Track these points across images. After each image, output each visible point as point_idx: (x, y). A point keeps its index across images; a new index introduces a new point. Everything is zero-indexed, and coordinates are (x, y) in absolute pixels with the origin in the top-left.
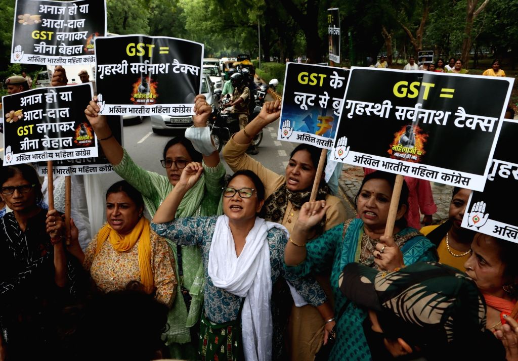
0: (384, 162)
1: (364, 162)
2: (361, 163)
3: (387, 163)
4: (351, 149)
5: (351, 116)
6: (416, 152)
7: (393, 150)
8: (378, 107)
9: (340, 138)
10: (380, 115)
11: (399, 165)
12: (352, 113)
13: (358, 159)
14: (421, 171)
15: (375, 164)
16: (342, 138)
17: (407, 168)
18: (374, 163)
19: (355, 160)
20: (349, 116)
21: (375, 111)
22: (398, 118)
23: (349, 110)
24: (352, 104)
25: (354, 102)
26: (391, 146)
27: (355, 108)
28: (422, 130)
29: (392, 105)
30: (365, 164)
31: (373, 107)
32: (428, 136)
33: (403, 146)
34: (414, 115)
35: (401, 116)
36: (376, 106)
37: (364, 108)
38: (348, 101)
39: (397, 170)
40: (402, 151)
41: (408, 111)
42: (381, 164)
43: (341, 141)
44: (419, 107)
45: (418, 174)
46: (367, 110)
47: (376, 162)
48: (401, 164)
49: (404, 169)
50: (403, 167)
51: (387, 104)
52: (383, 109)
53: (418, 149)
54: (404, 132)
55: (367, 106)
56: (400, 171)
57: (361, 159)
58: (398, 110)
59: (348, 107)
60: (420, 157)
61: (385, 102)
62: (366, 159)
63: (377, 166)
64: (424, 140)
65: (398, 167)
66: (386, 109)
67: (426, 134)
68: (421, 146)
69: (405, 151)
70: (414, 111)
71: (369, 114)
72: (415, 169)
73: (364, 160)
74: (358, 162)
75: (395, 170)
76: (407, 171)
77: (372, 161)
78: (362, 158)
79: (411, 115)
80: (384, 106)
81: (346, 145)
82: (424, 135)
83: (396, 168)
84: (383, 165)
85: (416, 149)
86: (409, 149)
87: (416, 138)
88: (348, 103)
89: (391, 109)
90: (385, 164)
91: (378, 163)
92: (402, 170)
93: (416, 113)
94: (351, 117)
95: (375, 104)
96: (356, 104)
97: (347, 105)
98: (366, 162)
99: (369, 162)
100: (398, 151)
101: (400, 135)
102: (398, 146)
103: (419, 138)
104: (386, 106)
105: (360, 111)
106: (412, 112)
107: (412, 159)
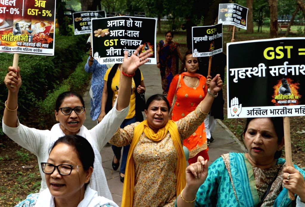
0: (271, 110)
1: (256, 113)
2: (254, 115)
3: (273, 110)
4: (243, 106)
5: (236, 80)
6: (294, 97)
7: (275, 100)
8: (255, 70)
9: (232, 99)
10: (258, 76)
11: (284, 110)
12: (236, 78)
13: (250, 112)
14: (303, 110)
15: (265, 113)
16: (233, 99)
17: (290, 110)
18: (263, 113)
19: (248, 114)
20: (235, 80)
21: (254, 73)
22: (273, 75)
23: (234, 77)
24: (235, 71)
25: (236, 70)
26: (273, 97)
27: (238, 74)
28: (293, 80)
29: (265, 66)
30: (257, 115)
31: (252, 71)
32: (299, 84)
33: (283, 95)
34: (285, 71)
35: (275, 73)
36: (254, 69)
37: (245, 73)
38: (231, 70)
39: (284, 114)
40: (284, 99)
41: (279, 69)
42: (269, 112)
43: (233, 102)
44: (287, 64)
45: (301, 113)
46: (248, 73)
47: (264, 111)
48: (285, 108)
49: (288, 112)
50: (288, 110)
51: (262, 66)
52: (260, 70)
53: (295, 95)
54: (281, 85)
55: (247, 71)
56: (286, 113)
57: (252, 112)
58: (271, 69)
59: (232, 74)
60: (298, 101)
61: (260, 65)
62: (257, 111)
63: (267, 114)
64: (297, 87)
65: (284, 111)
66: (262, 70)
67: (297, 83)
68: (296, 92)
69: (285, 99)
70: (284, 68)
71: (250, 76)
72: (297, 110)
73: (255, 112)
74: (251, 115)
75: (282, 114)
76: (291, 113)
77: (262, 111)
78: (253, 110)
79: (283, 71)
80: (260, 68)
81: (238, 103)
82: (296, 84)
83: (282, 112)
84: (271, 112)
85: (293, 95)
86: (287, 96)
87: (290, 87)
88: (231, 71)
89: (265, 69)
90: (272, 111)
91: (266, 112)
92: (287, 112)
93: (286, 69)
94: (237, 82)
95: (253, 68)
96: (238, 71)
97: (231, 73)
98: (257, 113)
99: (259, 113)
100: (280, 100)
101: (279, 87)
102: (279, 96)
103: (293, 86)
104: (262, 68)
105: (242, 76)
106: (283, 69)
107: (293, 103)
